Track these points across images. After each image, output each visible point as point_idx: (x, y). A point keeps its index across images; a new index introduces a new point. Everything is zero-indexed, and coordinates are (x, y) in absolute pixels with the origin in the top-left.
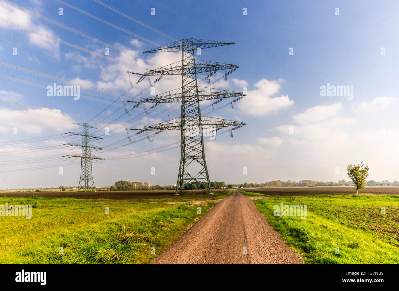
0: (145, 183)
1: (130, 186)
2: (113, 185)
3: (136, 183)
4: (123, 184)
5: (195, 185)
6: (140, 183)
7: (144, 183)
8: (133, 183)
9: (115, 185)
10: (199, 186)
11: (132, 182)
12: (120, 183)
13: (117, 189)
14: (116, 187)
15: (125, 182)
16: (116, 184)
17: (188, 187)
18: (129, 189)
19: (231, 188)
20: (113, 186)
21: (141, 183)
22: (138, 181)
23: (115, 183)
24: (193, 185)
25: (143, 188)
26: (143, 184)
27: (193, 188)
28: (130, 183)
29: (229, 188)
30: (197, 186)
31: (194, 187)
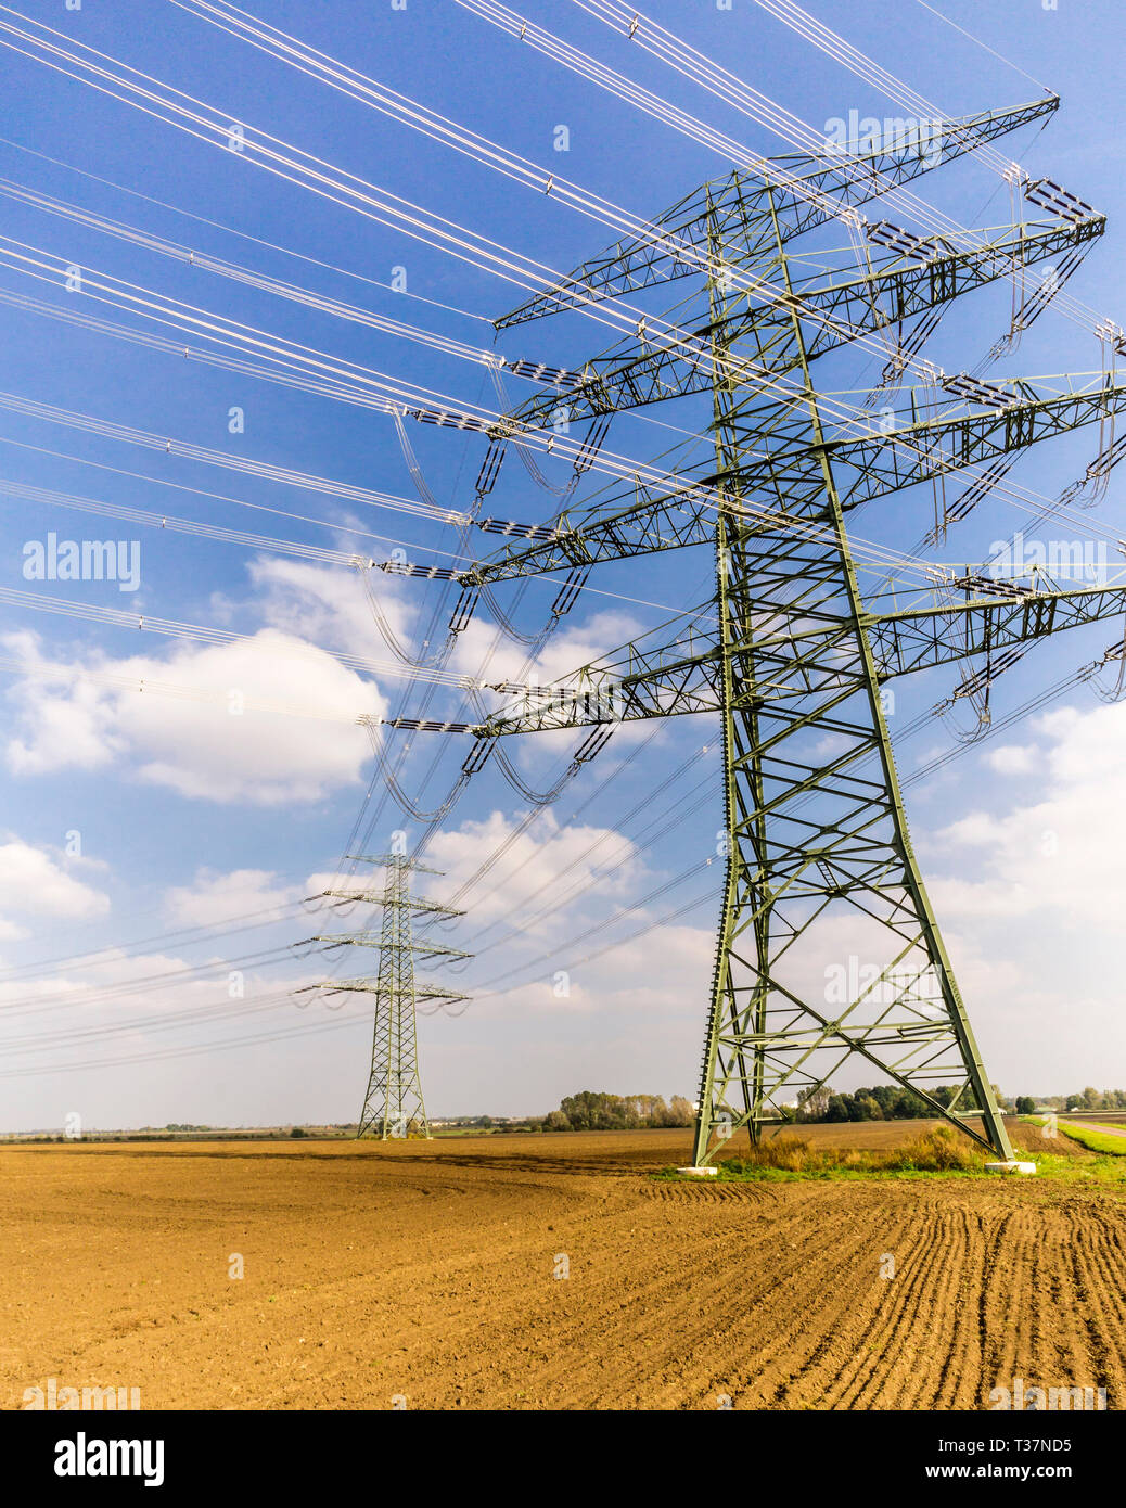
0: (675, 1099)
1: (618, 1111)
2: (557, 1108)
3: (640, 1097)
4: (590, 1106)
5: (872, 1102)
6: (654, 1101)
7: (672, 1100)
8: (628, 1099)
9: (564, 1109)
10: (890, 1105)
11: (624, 1096)
12: (582, 1104)
13: (568, 1123)
14: (564, 1115)
15: (598, 1097)
16: (567, 1104)
17: (846, 1110)
18: (612, 1123)
19: (1029, 1112)
20: (555, 1114)
21: (662, 1101)
22: (647, 1093)
23: (563, 1102)
24: (862, 1100)
25: (665, 1120)
26: (668, 1105)
27: (864, 1115)
28: (617, 1099)
29: (1019, 1112)
30: (882, 1106)
31: (868, 1109)
